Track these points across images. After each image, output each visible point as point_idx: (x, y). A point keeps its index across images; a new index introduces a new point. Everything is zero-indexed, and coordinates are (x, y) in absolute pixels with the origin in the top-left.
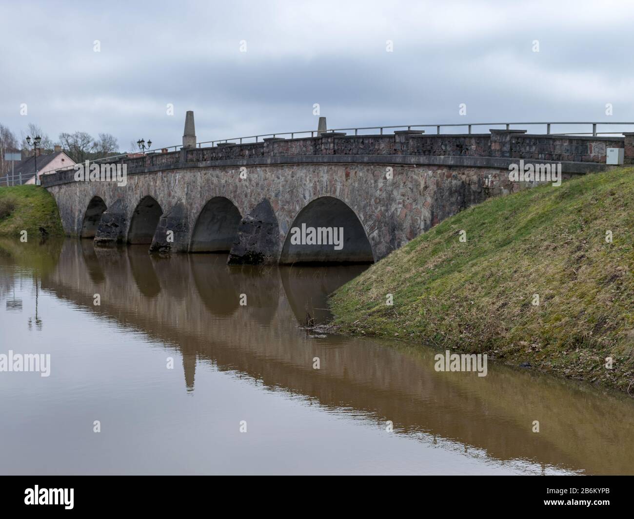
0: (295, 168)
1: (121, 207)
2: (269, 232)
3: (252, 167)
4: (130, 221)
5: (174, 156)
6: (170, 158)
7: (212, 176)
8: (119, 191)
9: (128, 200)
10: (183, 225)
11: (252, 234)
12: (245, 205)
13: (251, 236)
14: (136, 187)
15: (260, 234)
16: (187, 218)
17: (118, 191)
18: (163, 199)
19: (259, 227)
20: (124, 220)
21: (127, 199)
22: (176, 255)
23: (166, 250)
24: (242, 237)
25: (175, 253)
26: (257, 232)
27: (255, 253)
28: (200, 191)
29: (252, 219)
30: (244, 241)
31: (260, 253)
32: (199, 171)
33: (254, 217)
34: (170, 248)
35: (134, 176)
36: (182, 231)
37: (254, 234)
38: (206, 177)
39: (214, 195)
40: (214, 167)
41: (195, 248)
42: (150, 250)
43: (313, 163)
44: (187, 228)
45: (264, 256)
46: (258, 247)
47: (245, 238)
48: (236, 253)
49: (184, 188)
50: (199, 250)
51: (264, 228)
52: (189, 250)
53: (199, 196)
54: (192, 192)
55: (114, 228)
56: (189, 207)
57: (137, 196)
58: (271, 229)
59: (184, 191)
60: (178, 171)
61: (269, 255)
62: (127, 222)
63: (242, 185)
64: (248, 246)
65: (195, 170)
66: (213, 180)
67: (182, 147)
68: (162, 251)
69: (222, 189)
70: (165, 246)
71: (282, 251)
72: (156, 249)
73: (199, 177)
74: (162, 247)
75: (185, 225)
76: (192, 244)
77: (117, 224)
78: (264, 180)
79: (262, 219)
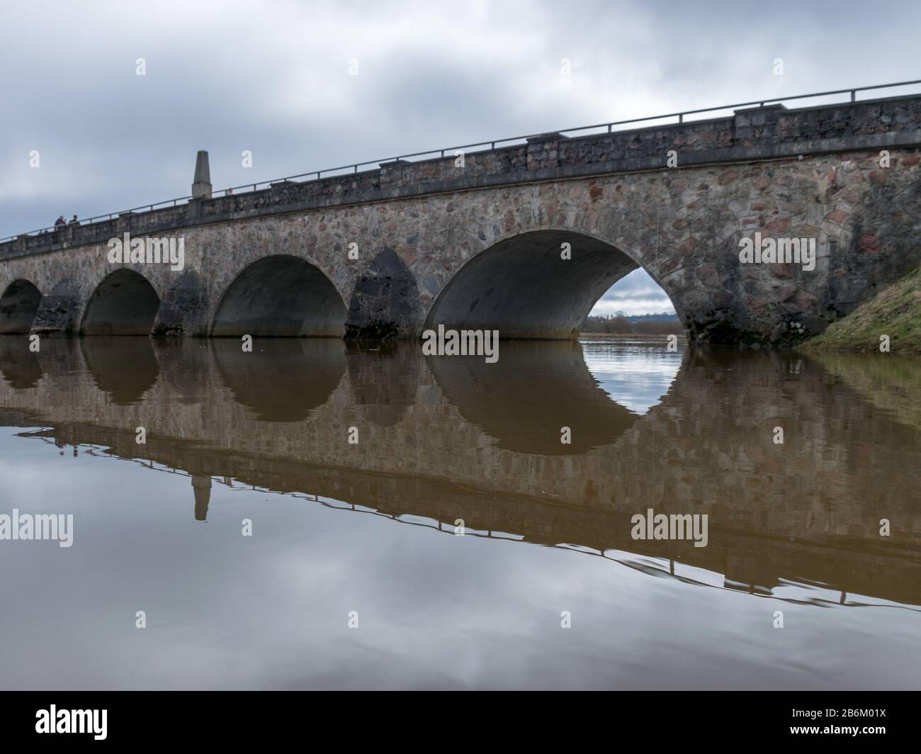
0: (455, 197)
1: (69, 288)
2: (404, 292)
3: (352, 207)
4: (85, 305)
5: (174, 212)
6: (167, 215)
7: (260, 229)
8: (64, 268)
9: (82, 279)
10: (200, 299)
11: (377, 296)
12: (335, 262)
13: (376, 298)
14: (96, 260)
15: (389, 295)
16: (205, 290)
17: (61, 268)
18: (152, 270)
19: (388, 285)
20: (75, 305)
21: (80, 277)
22: (191, 339)
23: (176, 334)
24: (362, 300)
25: (189, 337)
26: (385, 292)
27: (383, 323)
28: (233, 252)
29: (375, 274)
30: (365, 306)
31: (392, 323)
32: (229, 226)
33: (377, 272)
34: (182, 331)
35: (94, 247)
36: (199, 308)
37: (380, 296)
38: (247, 232)
39: (264, 255)
40: (262, 217)
41: (217, 331)
42: (152, 334)
43: (507, 185)
44: (207, 305)
45: (398, 326)
46: (388, 315)
47: (366, 302)
48: (355, 323)
49: (197, 251)
50: (222, 334)
51: (394, 286)
52: (208, 334)
53: (231, 258)
54: (214, 254)
55: (60, 315)
56: (208, 276)
57: (99, 271)
58: (405, 289)
59: (197, 255)
60: (184, 231)
61: (405, 326)
62: (79, 307)
63: (328, 234)
64: (372, 313)
65: (221, 225)
66: (261, 235)
67: (191, 198)
68: (170, 335)
69: (281, 244)
70: (174, 329)
71: (427, 320)
72: (160, 333)
73: (230, 234)
74: (171, 329)
75: (203, 299)
76: (213, 326)
77: (65, 309)
78: (380, 222)
79: (391, 275)
